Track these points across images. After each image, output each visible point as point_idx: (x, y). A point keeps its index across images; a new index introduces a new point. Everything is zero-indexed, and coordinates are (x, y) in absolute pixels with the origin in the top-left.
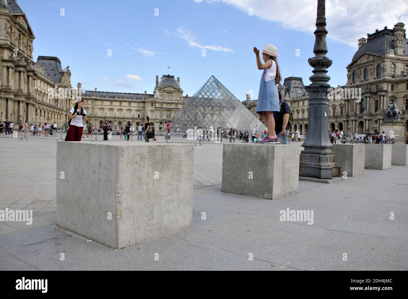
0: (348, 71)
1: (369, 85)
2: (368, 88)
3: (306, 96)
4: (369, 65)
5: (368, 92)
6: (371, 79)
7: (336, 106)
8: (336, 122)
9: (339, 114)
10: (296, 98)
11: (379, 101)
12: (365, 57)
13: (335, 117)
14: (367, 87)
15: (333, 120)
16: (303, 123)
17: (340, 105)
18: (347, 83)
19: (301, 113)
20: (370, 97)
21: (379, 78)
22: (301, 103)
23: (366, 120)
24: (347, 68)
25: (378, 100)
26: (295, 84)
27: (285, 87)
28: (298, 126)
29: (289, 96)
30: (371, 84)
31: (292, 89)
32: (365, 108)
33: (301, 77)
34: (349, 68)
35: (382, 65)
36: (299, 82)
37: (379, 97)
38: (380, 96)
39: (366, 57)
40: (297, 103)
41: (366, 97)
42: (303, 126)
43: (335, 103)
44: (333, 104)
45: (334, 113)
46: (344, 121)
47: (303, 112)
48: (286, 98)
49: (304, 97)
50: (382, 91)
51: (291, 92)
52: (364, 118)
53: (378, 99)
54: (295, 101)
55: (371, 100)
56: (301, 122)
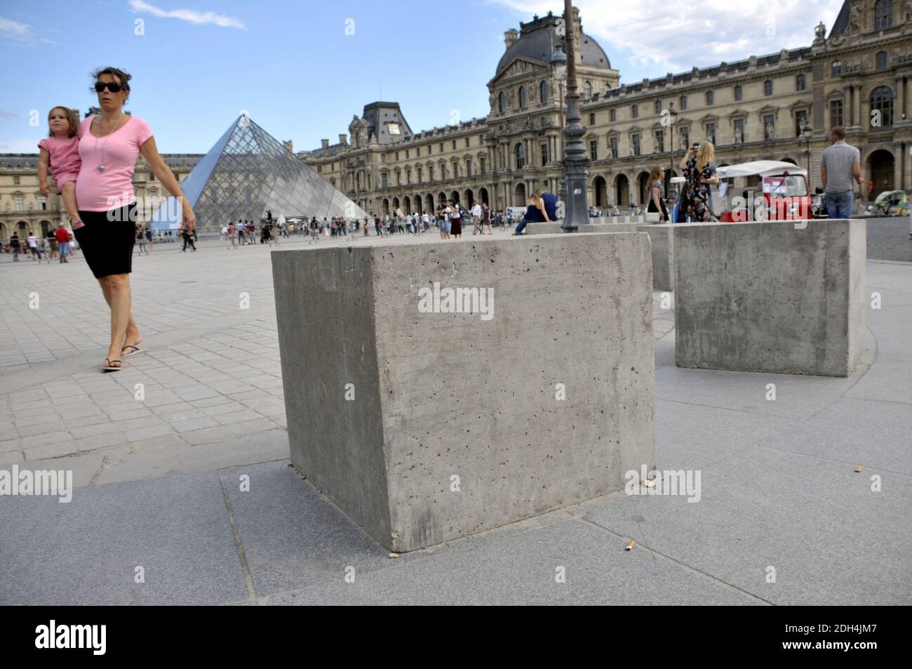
0: (491, 92)
1: (529, 118)
2: (527, 123)
3: (411, 140)
4: (527, 81)
5: (528, 132)
6: (532, 106)
7: (471, 157)
8: (476, 187)
9: (479, 172)
10: (391, 145)
11: (548, 146)
12: (519, 66)
13: (470, 178)
14: (525, 121)
15: (468, 185)
16: (411, 194)
17: (479, 155)
18: (491, 113)
19: (404, 175)
20: (532, 140)
21: (545, 105)
22: (402, 155)
23: (528, 181)
24: (488, 85)
25: (545, 145)
26: (386, 115)
27: (367, 124)
28: (401, 201)
29: (377, 140)
30: (533, 115)
31: (381, 127)
32: (525, 160)
34: (492, 85)
35: (549, 82)
36: (393, 111)
37: (548, 139)
38: (549, 137)
39: (521, 66)
40: (393, 155)
41: (526, 140)
42: (412, 199)
43: (470, 152)
44: (465, 153)
45: (469, 171)
46: (490, 185)
47: (409, 172)
48: (371, 147)
49: (407, 143)
50: (552, 128)
51: (380, 133)
52: (525, 178)
53: (547, 143)
54: (389, 152)
55: (534, 145)
56: (407, 193)
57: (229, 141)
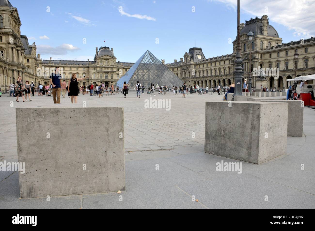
0: (234, 45)
1: (247, 55)
2: (246, 57)
3: (205, 61)
4: (247, 42)
5: (246, 60)
6: (248, 51)
7: (226, 68)
8: (226, 79)
9: (228, 73)
10: (198, 63)
11: (253, 65)
12: (244, 36)
13: (225, 75)
14: (246, 56)
15: (224, 78)
16: (204, 80)
17: (228, 67)
18: (233, 53)
19: (202, 73)
20: (247, 63)
21: (253, 50)
22: (201, 66)
23: (245, 77)
24: (233, 43)
25: (252, 65)
26: (197, 52)
27: (190, 55)
28: (200, 82)
29: (193, 61)
30: (248, 54)
31: (195, 56)
32: (245, 70)
33: (201, 48)
34: (234, 43)
35: (255, 42)
36: (199, 51)
37: (253, 63)
38: (254, 62)
39: (245, 36)
40: (198, 66)
41: (245, 63)
42: (204, 81)
43: (225, 66)
44: (223, 66)
45: (224, 72)
46: (232, 78)
47: (203, 72)
48: (191, 63)
49: (203, 62)
50: (255, 59)
51: (194, 58)
52: (244, 76)
53: (253, 64)
54: (197, 65)
55: (248, 65)
56: (202, 79)
57: (142, 59)
